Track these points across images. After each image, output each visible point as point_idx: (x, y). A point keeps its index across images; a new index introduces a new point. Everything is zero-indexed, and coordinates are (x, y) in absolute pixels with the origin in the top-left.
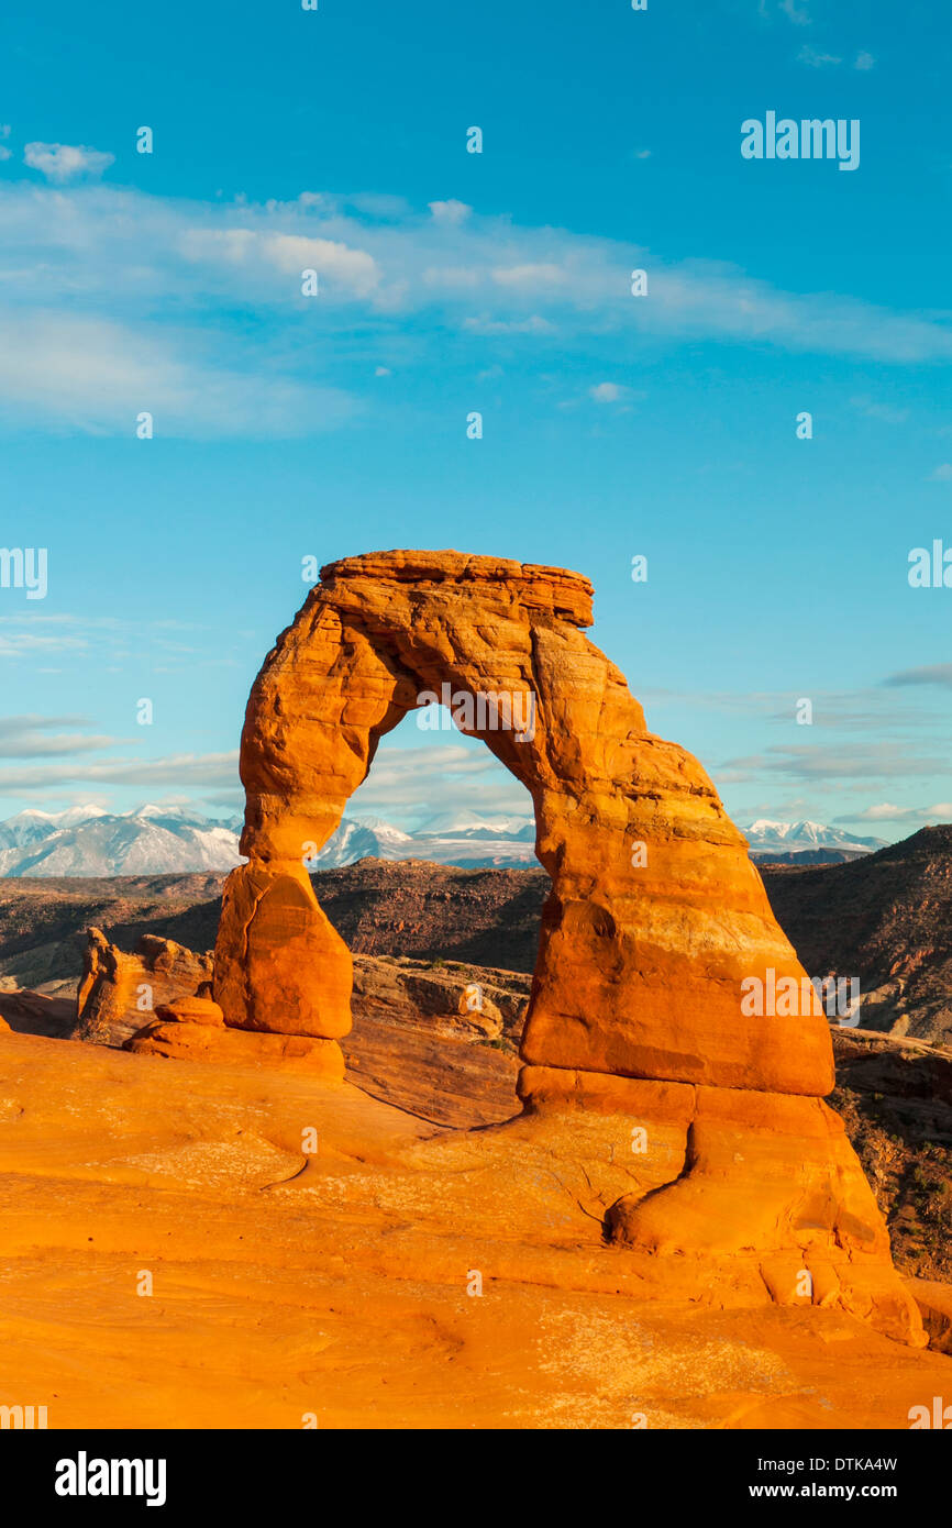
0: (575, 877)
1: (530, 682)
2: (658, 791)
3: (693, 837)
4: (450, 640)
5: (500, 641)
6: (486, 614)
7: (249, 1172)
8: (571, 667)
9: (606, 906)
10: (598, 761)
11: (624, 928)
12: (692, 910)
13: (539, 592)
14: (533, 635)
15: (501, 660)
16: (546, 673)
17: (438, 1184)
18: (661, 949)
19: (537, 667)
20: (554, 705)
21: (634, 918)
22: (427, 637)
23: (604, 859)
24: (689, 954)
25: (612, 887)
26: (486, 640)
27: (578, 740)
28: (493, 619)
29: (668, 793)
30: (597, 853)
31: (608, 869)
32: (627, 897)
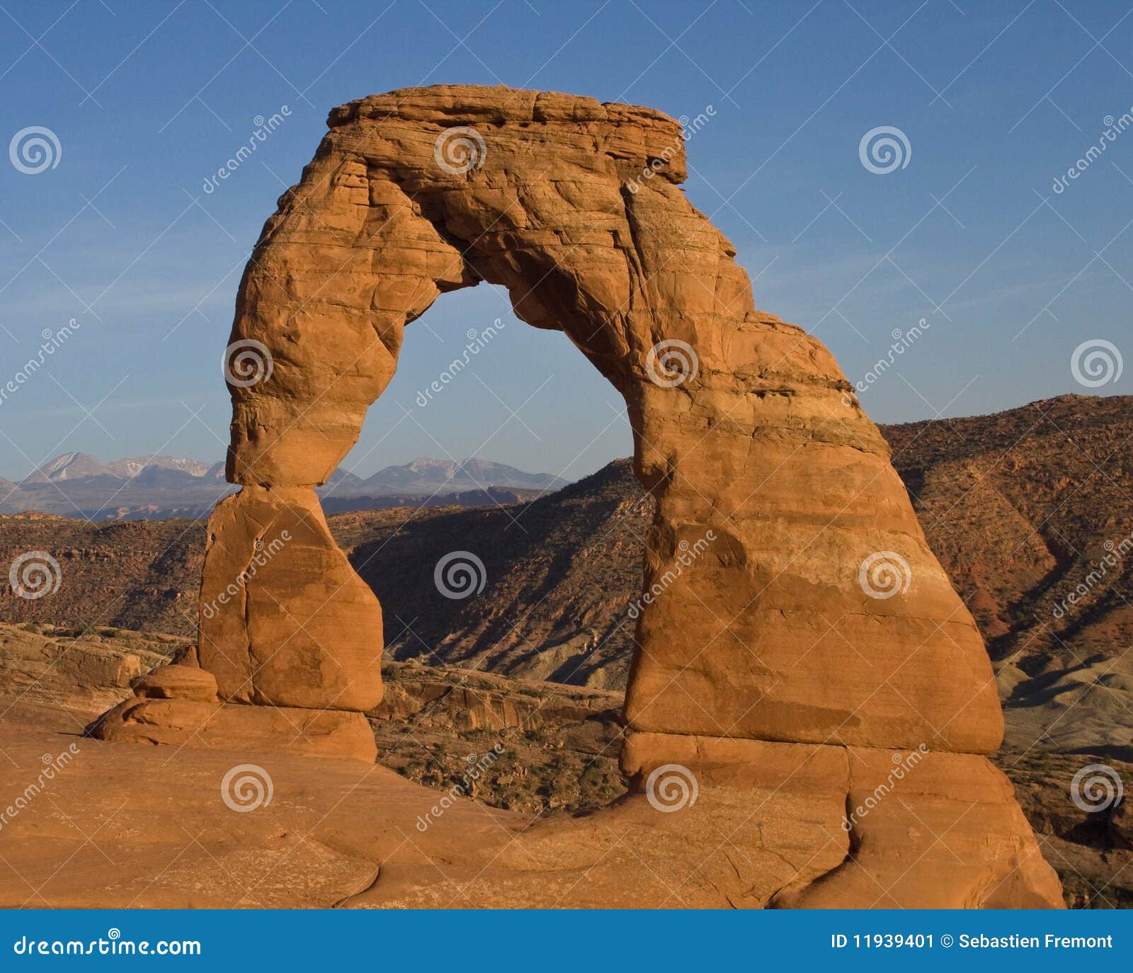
0: (689, 494)
1: (626, 251)
2: (792, 385)
3: (836, 440)
4: (522, 201)
5: (587, 199)
6: (565, 166)
7: (311, 885)
8: (680, 232)
9: (733, 530)
10: (716, 350)
11: (756, 557)
12: (840, 531)
13: (630, 138)
14: (625, 192)
15: (588, 224)
16: (647, 240)
17: (554, 886)
18: (805, 582)
19: (635, 231)
20: (660, 279)
21: (769, 544)
22: (491, 196)
23: (727, 472)
24: (839, 586)
25: (738, 506)
26: (569, 201)
27: (693, 323)
28: (576, 172)
29: (803, 388)
30: (718, 465)
31: (732, 485)
32: (758, 518)
